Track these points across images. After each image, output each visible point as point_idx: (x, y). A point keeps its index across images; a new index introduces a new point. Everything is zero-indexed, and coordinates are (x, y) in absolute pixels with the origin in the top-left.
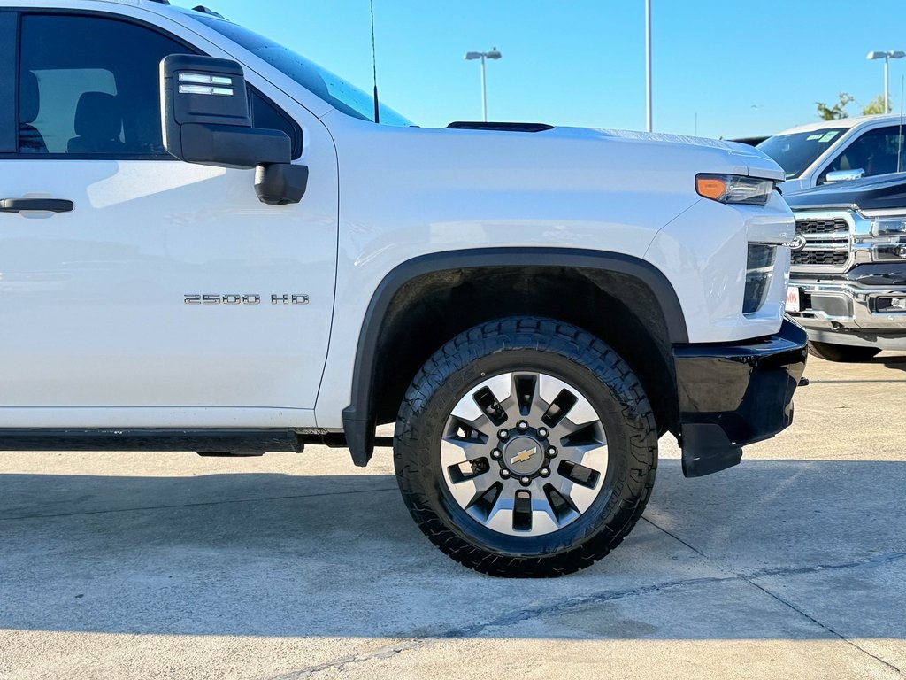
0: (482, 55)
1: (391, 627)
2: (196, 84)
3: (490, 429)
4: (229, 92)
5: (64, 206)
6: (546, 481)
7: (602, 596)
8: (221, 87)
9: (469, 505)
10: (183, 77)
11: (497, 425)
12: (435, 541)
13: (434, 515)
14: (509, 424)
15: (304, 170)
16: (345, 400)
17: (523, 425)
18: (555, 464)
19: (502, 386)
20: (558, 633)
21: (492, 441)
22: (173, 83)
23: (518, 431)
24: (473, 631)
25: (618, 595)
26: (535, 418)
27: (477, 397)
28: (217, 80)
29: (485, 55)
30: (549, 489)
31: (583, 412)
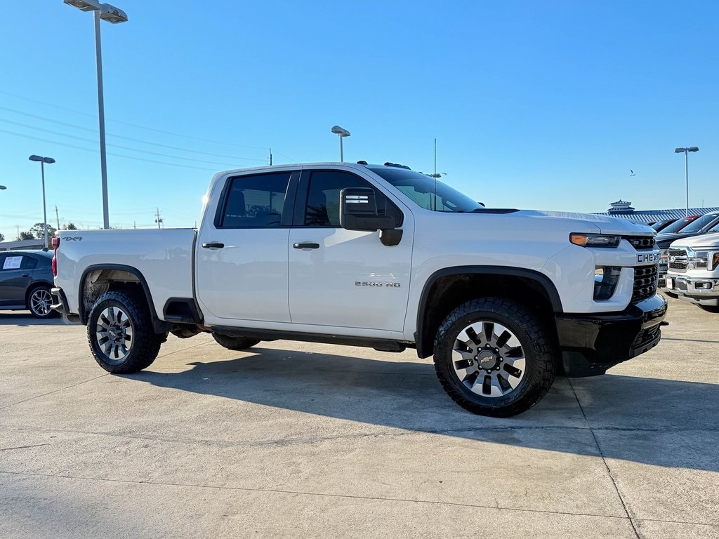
0: (686, 150)
1: (411, 426)
2: (354, 199)
3: (473, 346)
4: (367, 202)
5: (316, 246)
6: (498, 372)
7: (513, 428)
8: (364, 199)
9: (464, 380)
10: (347, 197)
11: (477, 345)
12: (450, 394)
13: (448, 383)
14: (482, 345)
15: (401, 231)
16: (414, 329)
17: (488, 346)
18: (502, 365)
19: (478, 327)
20: (477, 438)
21: (475, 352)
22: (344, 199)
23: (486, 348)
24: (442, 432)
25: (521, 428)
26: (493, 343)
27: (467, 331)
28: (361, 197)
29: (688, 149)
30: (499, 376)
31: (514, 342)
